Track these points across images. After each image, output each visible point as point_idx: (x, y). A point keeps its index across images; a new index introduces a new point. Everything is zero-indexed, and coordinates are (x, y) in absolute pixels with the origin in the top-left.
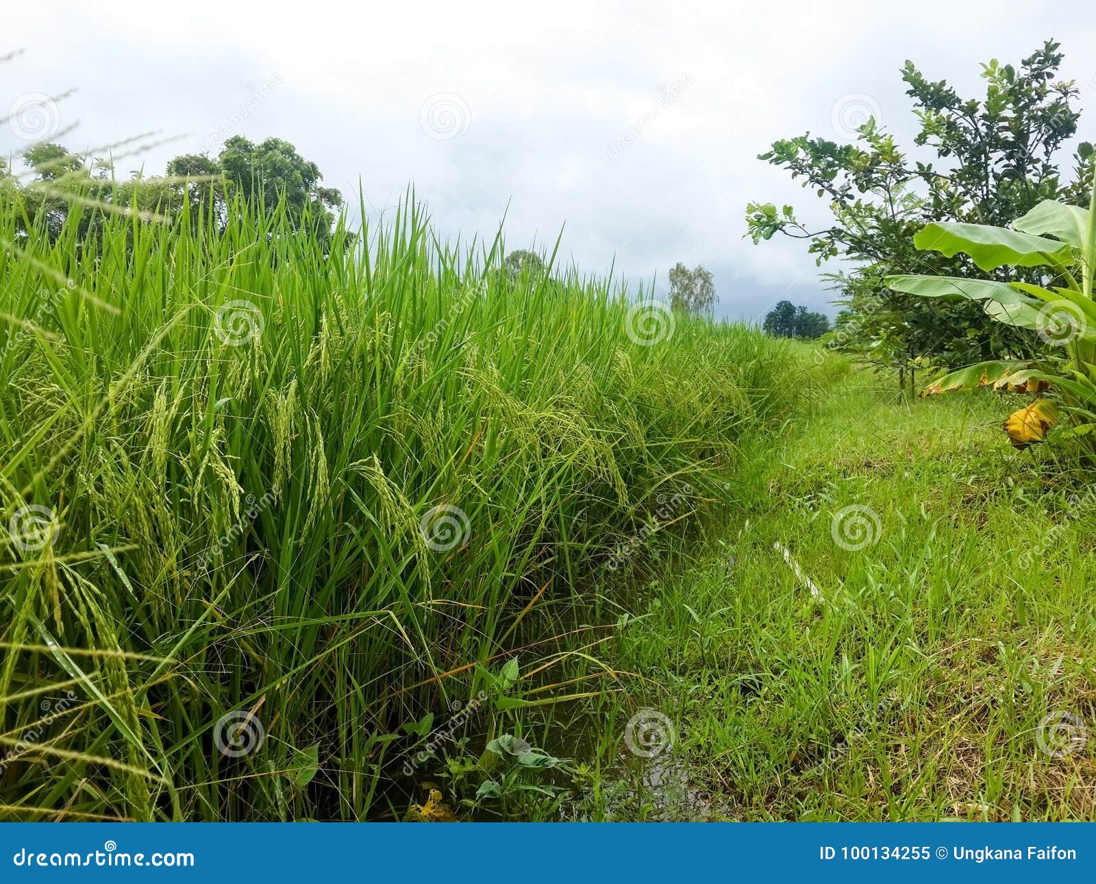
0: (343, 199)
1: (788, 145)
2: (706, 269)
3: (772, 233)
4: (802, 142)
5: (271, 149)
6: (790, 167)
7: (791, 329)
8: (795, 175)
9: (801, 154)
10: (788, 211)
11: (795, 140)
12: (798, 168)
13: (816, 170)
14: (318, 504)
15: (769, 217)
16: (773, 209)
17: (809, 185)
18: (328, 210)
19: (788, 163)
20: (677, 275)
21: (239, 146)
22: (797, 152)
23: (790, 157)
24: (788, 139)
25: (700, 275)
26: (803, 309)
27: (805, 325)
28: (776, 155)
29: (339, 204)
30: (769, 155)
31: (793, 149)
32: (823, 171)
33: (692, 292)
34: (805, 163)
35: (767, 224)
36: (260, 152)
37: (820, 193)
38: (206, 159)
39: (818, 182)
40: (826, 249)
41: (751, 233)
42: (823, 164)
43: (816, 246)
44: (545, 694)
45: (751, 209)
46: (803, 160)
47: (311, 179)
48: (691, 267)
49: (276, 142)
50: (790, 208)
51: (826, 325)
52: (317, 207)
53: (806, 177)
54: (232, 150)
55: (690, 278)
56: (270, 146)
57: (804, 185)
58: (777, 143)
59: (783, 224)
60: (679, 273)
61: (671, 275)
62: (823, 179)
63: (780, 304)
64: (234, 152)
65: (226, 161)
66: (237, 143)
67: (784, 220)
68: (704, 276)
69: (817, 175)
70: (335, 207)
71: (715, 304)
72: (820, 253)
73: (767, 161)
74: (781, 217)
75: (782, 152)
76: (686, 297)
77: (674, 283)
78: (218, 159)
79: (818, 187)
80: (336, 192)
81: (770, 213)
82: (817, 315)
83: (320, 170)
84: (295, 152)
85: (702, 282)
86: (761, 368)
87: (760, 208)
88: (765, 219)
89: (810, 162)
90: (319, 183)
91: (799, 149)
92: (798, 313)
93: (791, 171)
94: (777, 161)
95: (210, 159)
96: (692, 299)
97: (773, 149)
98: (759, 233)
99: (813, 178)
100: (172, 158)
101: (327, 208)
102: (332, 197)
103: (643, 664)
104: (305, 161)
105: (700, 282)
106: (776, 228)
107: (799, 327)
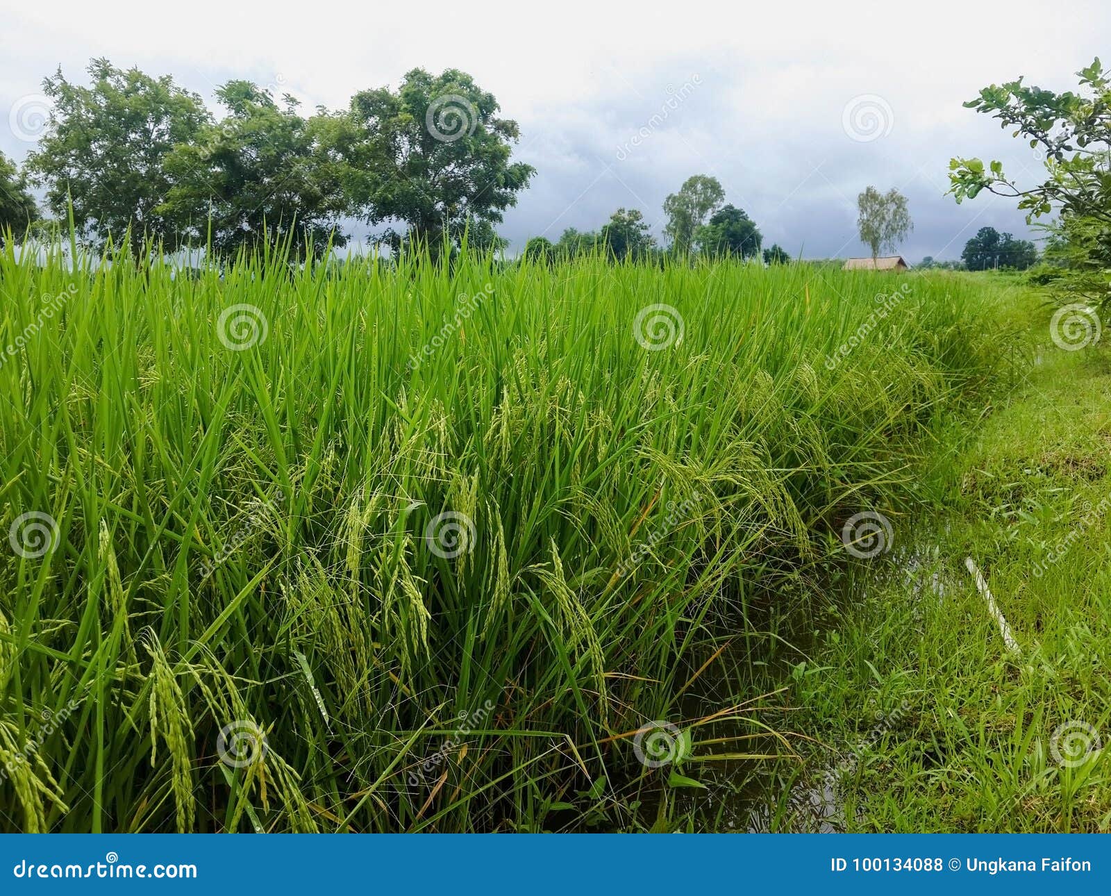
0: (520, 131)
1: (999, 91)
2: (900, 193)
3: (977, 192)
4: (1014, 87)
5: (449, 81)
6: (999, 116)
7: (994, 257)
8: (1005, 124)
9: (1013, 101)
10: (996, 167)
11: (1007, 86)
12: (1009, 117)
13: (1030, 118)
14: (499, 599)
15: (974, 173)
16: (980, 166)
17: (1021, 135)
18: (505, 142)
19: (997, 111)
20: (867, 200)
21: (419, 80)
22: (1008, 98)
23: (1000, 104)
24: (999, 85)
25: (893, 201)
26: (1008, 236)
27: (1009, 254)
28: (983, 103)
29: (515, 136)
30: (976, 103)
31: (1003, 96)
32: (1038, 120)
33: (883, 218)
34: (1017, 111)
35: (972, 181)
36: (439, 85)
37: (1033, 143)
38: (387, 94)
39: (1031, 132)
40: (1037, 205)
41: (954, 190)
42: (1038, 113)
43: (1026, 202)
44: (718, 749)
45: (954, 165)
46: (1015, 108)
47: (490, 111)
48: (882, 191)
49: (454, 73)
50: (999, 164)
51: (1033, 253)
52: (494, 138)
53: (1018, 126)
54: (412, 83)
55: (882, 204)
56: (449, 78)
57: (1015, 135)
58: (986, 89)
59: (990, 181)
60: (869, 198)
61: (860, 201)
62: (1037, 130)
63: (983, 230)
64: (414, 86)
65: (407, 95)
66: (417, 76)
67: (991, 177)
68: (897, 200)
69: (1030, 124)
70: (512, 139)
71: (909, 232)
72: (1031, 209)
73: (974, 109)
74: (987, 174)
75: (991, 99)
76: (876, 224)
77: (863, 209)
78: (399, 93)
79: (1031, 137)
80: (513, 123)
81: (975, 170)
82: (1024, 243)
83: (497, 101)
84: (473, 83)
85: (895, 207)
86: (959, 333)
87: (964, 163)
88: (969, 177)
89: (1023, 110)
90: (496, 115)
91: (1011, 95)
92: (1002, 241)
93: (1002, 120)
94: (985, 109)
95: (391, 93)
96: (883, 226)
97: (981, 96)
98: (962, 191)
99: (1026, 128)
100: (355, 93)
101: (504, 141)
102: (509, 129)
103: (819, 716)
104: (483, 92)
105: (893, 207)
106: (982, 185)
107: (1003, 256)
